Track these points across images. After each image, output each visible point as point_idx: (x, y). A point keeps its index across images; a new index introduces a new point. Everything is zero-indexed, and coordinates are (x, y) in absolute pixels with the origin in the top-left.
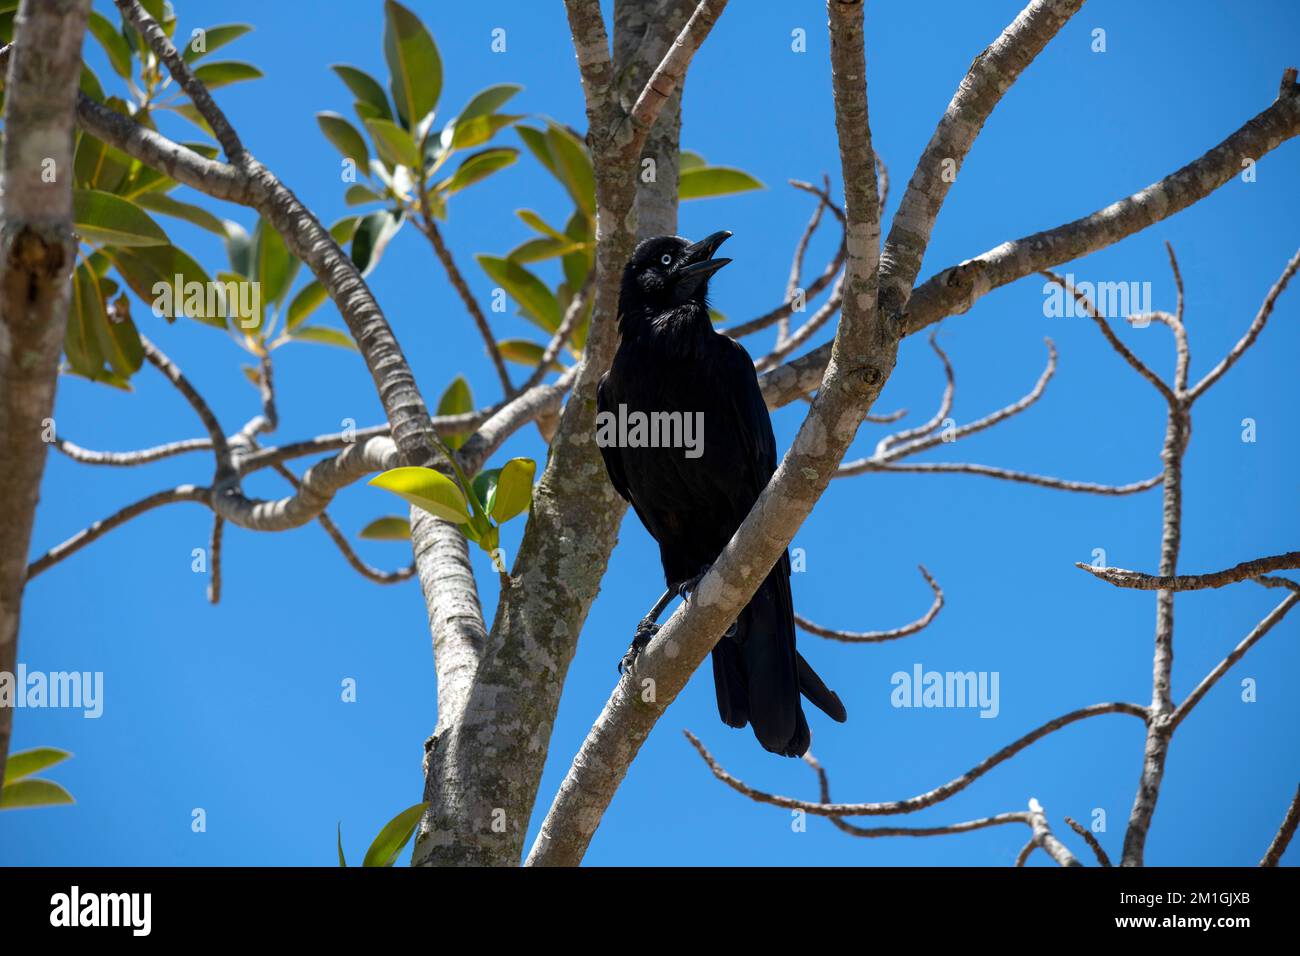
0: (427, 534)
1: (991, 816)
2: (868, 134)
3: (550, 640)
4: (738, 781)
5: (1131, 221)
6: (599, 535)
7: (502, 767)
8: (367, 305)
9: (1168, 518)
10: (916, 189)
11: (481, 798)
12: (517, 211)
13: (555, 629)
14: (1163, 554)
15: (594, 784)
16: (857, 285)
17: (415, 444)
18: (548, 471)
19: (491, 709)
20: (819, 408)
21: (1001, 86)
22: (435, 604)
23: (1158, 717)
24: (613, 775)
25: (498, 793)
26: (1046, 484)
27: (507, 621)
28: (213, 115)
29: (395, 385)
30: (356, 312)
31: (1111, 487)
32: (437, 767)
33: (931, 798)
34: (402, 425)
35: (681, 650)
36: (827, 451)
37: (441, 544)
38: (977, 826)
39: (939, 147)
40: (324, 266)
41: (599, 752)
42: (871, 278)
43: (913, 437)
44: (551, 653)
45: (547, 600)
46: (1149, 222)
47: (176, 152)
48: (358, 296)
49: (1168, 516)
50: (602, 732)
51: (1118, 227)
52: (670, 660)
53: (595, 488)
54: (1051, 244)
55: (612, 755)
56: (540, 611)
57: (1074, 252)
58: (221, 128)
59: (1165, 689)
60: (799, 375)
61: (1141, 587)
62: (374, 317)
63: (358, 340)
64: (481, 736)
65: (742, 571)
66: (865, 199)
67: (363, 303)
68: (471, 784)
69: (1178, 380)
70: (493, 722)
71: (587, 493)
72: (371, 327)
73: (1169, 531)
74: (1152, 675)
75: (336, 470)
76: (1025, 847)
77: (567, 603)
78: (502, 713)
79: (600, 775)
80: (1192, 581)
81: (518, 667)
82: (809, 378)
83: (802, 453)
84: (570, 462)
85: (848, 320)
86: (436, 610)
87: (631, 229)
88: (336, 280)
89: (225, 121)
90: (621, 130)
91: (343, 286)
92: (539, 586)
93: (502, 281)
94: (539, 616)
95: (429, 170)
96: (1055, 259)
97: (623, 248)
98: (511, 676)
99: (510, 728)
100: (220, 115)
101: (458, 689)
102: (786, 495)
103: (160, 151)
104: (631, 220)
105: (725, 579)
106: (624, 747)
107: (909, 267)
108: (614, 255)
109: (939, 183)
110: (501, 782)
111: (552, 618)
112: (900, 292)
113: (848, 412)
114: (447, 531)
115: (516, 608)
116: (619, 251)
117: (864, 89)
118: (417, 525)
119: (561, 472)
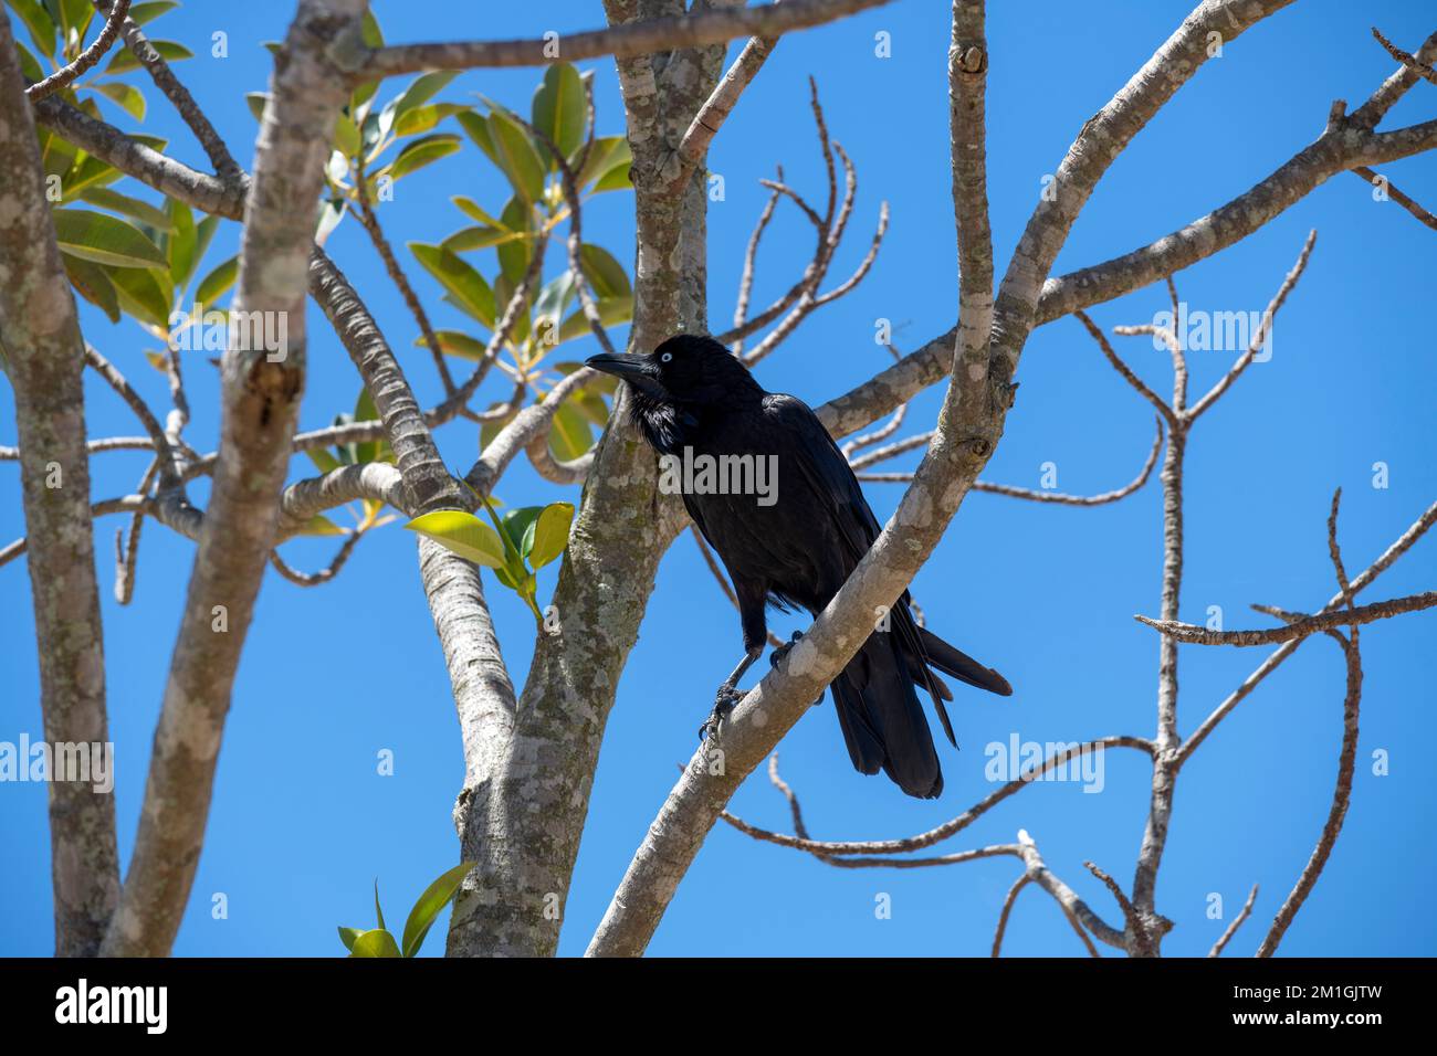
0: (441, 571)
1: (980, 848)
2: (985, 204)
3: (591, 690)
4: (737, 818)
5: (1178, 258)
6: (638, 582)
7: (547, 823)
8: (368, 328)
9: (1169, 544)
10: (1024, 255)
11: (525, 855)
12: (452, 198)
13: (596, 680)
14: (1165, 582)
15: (673, 853)
16: (969, 356)
17: (423, 475)
18: (583, 513)
19: (533, 763)
20: (924, 478)
21: (1113, 151)
22: (453, 646)
23: (1164, 751)
24: (692, 844)
25: (542, 850)
26: (1016, 495)
27: (547, 670)
28: (201, 124)
29: (400, 412)
30: (356, 336)
31: (1081, 498)
32: (476, 822)
33: (935, 835)
34: (409, 454)
35: (769, 718)
36: (932, 523)
37: (456, 581)
38: (965, 858)
39: (1048, 213)
40: (321, 286)
41: (678, 820)
42: (983, 348)
44: (592, 704)
45: (587, 649)
46: (1196, 258)
47: (163, 163)
48: (356, 319)
49: (1170, 541)
50: (681, 801)
51: (1165, 264)
52: (757, 729)
53: (635, 532)
54: (1097, 281)
55: (691, 824)
56: (580, 661)
57: (1120, 289)
58: (209, 139)
59: (1172, 722)
60: (840, 416)
61: (1205, 642)
62: (376, 341)
63: (358, 365)
64: (523, 791)
65: (838, 641)
66: (980, 269)
67: (364, 326)
68: (515, 842)
69: (1177, 399)
70: (536, 777)
71: (626, 538)
72: (373, 351)
73: (1172, 557)
74: (1157, 708)
75: (321, 493)
76: (1018, 882)
77: (608, 652)
78: (545, 767)
79: (679, 844)
80: (1256, 636)
81: (560, 719)
82: (851, 419)
83: (907, 524)
84: (608, 505)
85: (959, 391)
86: (455, 652)
87: (676, 267)
88: (335, 300)
89: (213, 133)
90: (668, 165)
91: (341, 310)
92: (579, 635)
93: (435, 269)
94: (580, 666)
95: (368, 155)
96: (1102, 297)
97: (667, 286)
98: (553, 729)
99: (553, 783)
100: (207, 125)
101: (486, 737)
102: (887, 566)
103: (146, 162)
104: (675, 257)
105: (819, 648)
106: (704, 817)
107: (1018, 336)
108: (658, 294)
109: (1049, 250)
110: (545, 839)
111: (592, 668)
112: (1009, 362)
113: (954, 482)
114: (460, 568)
115: (555, 658)
116: (664, 289)
117: (983, 158)
118: (429, 560)
119: (599, 515)
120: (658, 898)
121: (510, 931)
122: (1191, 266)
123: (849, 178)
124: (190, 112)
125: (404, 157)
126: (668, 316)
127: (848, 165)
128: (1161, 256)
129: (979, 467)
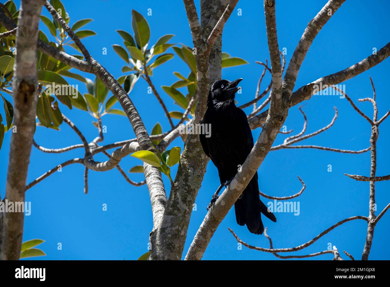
0: (149, 170)
1: (322, 251)
2: (277, 46)
3: (186, 201)
4: (245, 243)
5: (358, 70)
6: (200, 169)
7: (173, 240)
8: (129, 102)
9: (372, 160)
10: (292, 62)
11: (167, 250)
12: (174, 73)
13: (188, 198)
14: (371, 171)
15: (201, 244)
16: (276, 92)
17: (144, 144)
18: (184, 151)
19: (169, 223)
20: (265, 129)
21: (318, 30)
22: (152, 192)
23: (371, 220)
24: (206, 242)
25: (172, 248)
27: (173, 196)
28: (81, 46)
29: (138, 126)
30: (126, 104)
31: (355, 151)
32: (153, 241)
33: (303, 246)
34: (140, 138)
35: (226, 203)
36: (268, 142)
37: (153, 173)
38: (317, 255)
39: (299, 49)
40: (115, 91)
41: (202, 235)
42: (280, 89)
43: (295, 138)
44: (187, 205)
45: (185, 189)
47: (70, 58)
48: (126, 99)
50: (202, 229)
51: (355, 72)
52: (222, 206)
53: (199, 155)
54: (334, 78)
55: (206, 235)
57: (341, 80)
58: (83, 50)
59: (373, 211)
60: (259, 119)
61: (364, 181)
62: (131, 106)
63: (126, 113)
64: (166, 231)
65: (243, 179)
66: (277, 65)
67: (128, 102)
68: (164, 246)
69: (374, 118)
70: (170, 227)
71: (196, 157)
72: (130, 109)
73: (373, 164)
74: (369, 207)
75: (121, 152)
77: (191, 190)
78: (173, 224)
79: (202, 242)
80: (380, 178)
81: (177, 210)
82: (263, 120)
83: (260, 143)
84: (191, 147)
85: (273, 102)
86: (152, 193)
87: (208, 77)
88: (119, 95)
89: (85, 48)
90: (204, 47)
91: (121, 97)
92: (183, 185)
94: (183, 194)
95: (147, 61)
98: (175, 213)
99: (175, 228)
100: (83, 46)
101: (159, 217)
102: (256, 155)
103: (65, 58)
104: (208, 74)
105: (238, 181)
106: (209, 233)
107: (291, 86)
108: (203, 85)
109: (299, 60)
110: (173, 245)
111: (187, 195)
112: (289, 93)
113: (274, 130)
114: (154, 170)
115: (176, 192)
116: (204, 83)
117: (276, 32)
118: (146, 168)
119: (188, 151)
123: (283, 61)
124: (78, 43)
126: (206, 91)
127: (283, 57)
128: (353, 70)
129: (281, 125)
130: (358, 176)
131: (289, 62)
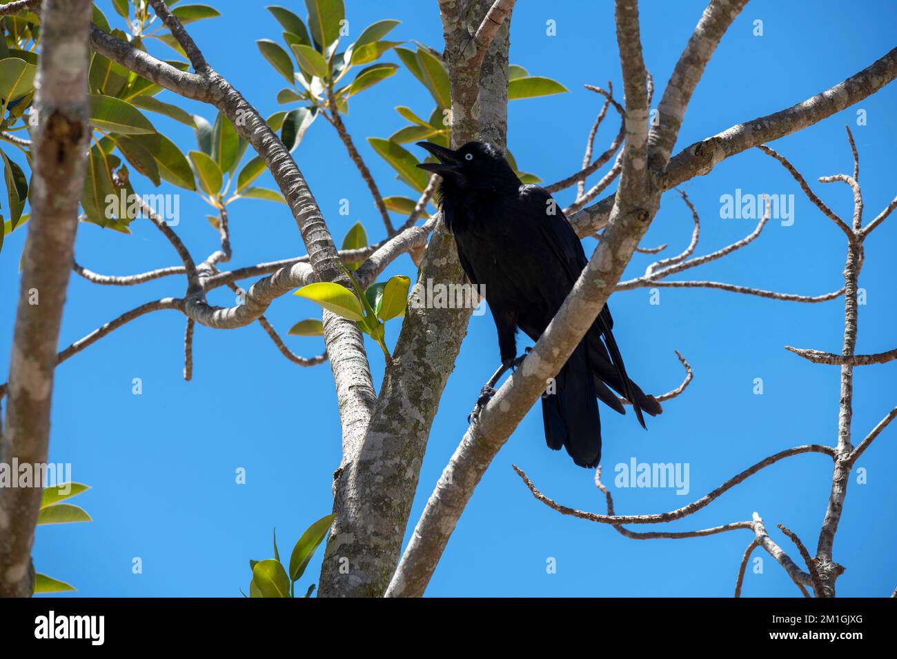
0: (335, 329)
1: (726, 524)
3: (420, 401)
4: (551, 500)
5: (823, 110)
6: (454, 329)
7: (387, 489)
8: (293, 171)
9: (848, 317)
10: (673, 86)
11: (373, 511)
12: (396, 108)
13: (423, 394)
14: (845, 342)
15: (452, 500)
16: (633, 154)
17: (326, 267)
19: (380, 449)
20: (607, 238)
21: (732, 14)
22: (340, 377)
23: (841, 454)
24: (464, 494)
25: (384, 507)
26: (763, 295)
27: (391, 388)
28: (185, 40)
29: (312, 226)
30: (284, 176)
31: (808, 297)
32: (342, 490)
33: (684, 510)
34: (316, 254)
35: (511, 405)
36: (612, 268)
37: (344, 336)
39: (689, 57)
40: (262, 144)
41: (455, 478)
42: (642, 147)
43: (670, 263)
44: (420, 411)
45: (418, 374)
46: (835, 110)
47: (159, 65)
48: (286, 164)
49: (848, 315)
50: (457, 464)
51: (814, 114)
52: (503, 414)
54: (767, 125)
55: (464, 480)
56: (413, 382)
57: (783, 131)
58: (190, 50)
59: (847, 435)
60: (592, 217)
61: (830, 363)
62: (298, 179)
63: (286, 195)
64: (372, 468)
65: (553, 352)
66: (638, 93)
67: (290, 170)
68: (366, 501)
69: (855, 221)
70: (381, 458)
72: (295, 186)
73: (849, 326)
74: (838, 426)
75: (272, 286)
76: (750, 545)
77: (432, 376)
78: (387, 452)
79: (455, 493)
81: (398, 420)
82: (599, 220)
83: (595, 269)
85: (627, 177)
86: (341, 381)
87: (476, 116)
88: (270, 154)
89: (193, 44)
90: (468, 48)
91: (275, 158)
92: (412, 364)
93: (386, 156)
94: (413, 385)
95: (335, 79)
96: (770, 137)
97: (469, 129)
98: (393, 426)
99: (393, 463)
100: (190, 40)
101: (356, 435)
102: (584, 299)
103: (148, 65)
104: (476, 111)
105: (542, 357)
106: (472, 474)
107: (669, 140)
108: (463, 135)
109: (689, 82)
110: (386, 500)
111: (421, 386)
112: (663, 157)
113: (626, 240)
114: (347, 327)
115: (397, 379)
116: (467, 132)
117: (637, 16)
118: (328, 322)
120: (443, 530)
121: (362, 561)
122: (832, 116)
124: (178, 32)
125: (358, 79)
128: (811, 109)
129: (643, 230)
130: (815, 352)
131: (666, 85)
